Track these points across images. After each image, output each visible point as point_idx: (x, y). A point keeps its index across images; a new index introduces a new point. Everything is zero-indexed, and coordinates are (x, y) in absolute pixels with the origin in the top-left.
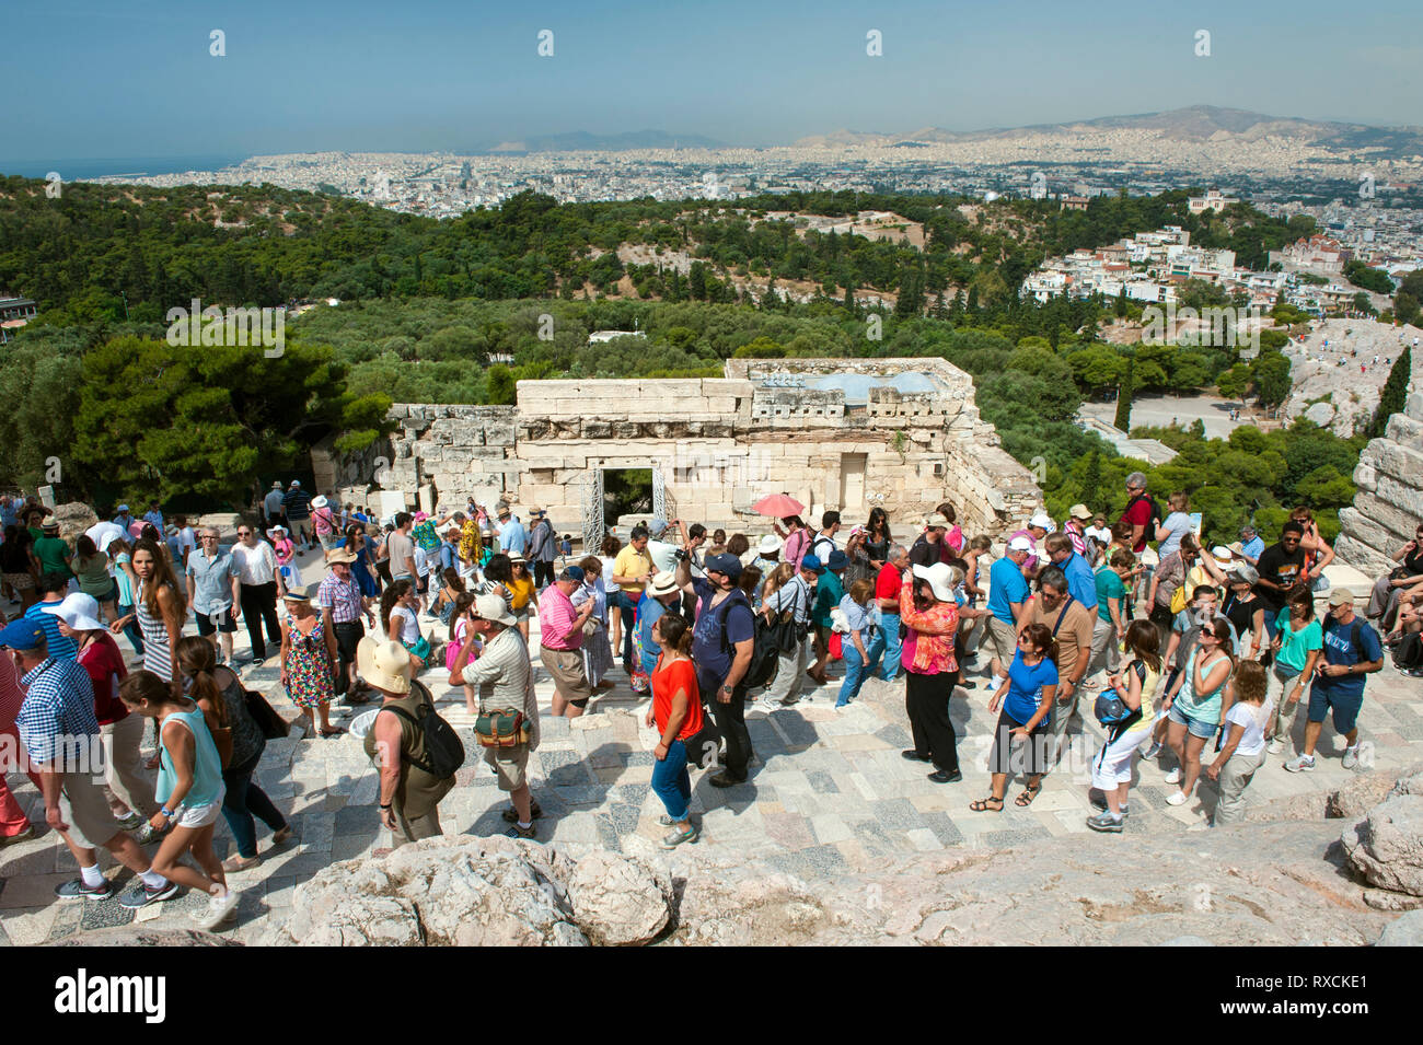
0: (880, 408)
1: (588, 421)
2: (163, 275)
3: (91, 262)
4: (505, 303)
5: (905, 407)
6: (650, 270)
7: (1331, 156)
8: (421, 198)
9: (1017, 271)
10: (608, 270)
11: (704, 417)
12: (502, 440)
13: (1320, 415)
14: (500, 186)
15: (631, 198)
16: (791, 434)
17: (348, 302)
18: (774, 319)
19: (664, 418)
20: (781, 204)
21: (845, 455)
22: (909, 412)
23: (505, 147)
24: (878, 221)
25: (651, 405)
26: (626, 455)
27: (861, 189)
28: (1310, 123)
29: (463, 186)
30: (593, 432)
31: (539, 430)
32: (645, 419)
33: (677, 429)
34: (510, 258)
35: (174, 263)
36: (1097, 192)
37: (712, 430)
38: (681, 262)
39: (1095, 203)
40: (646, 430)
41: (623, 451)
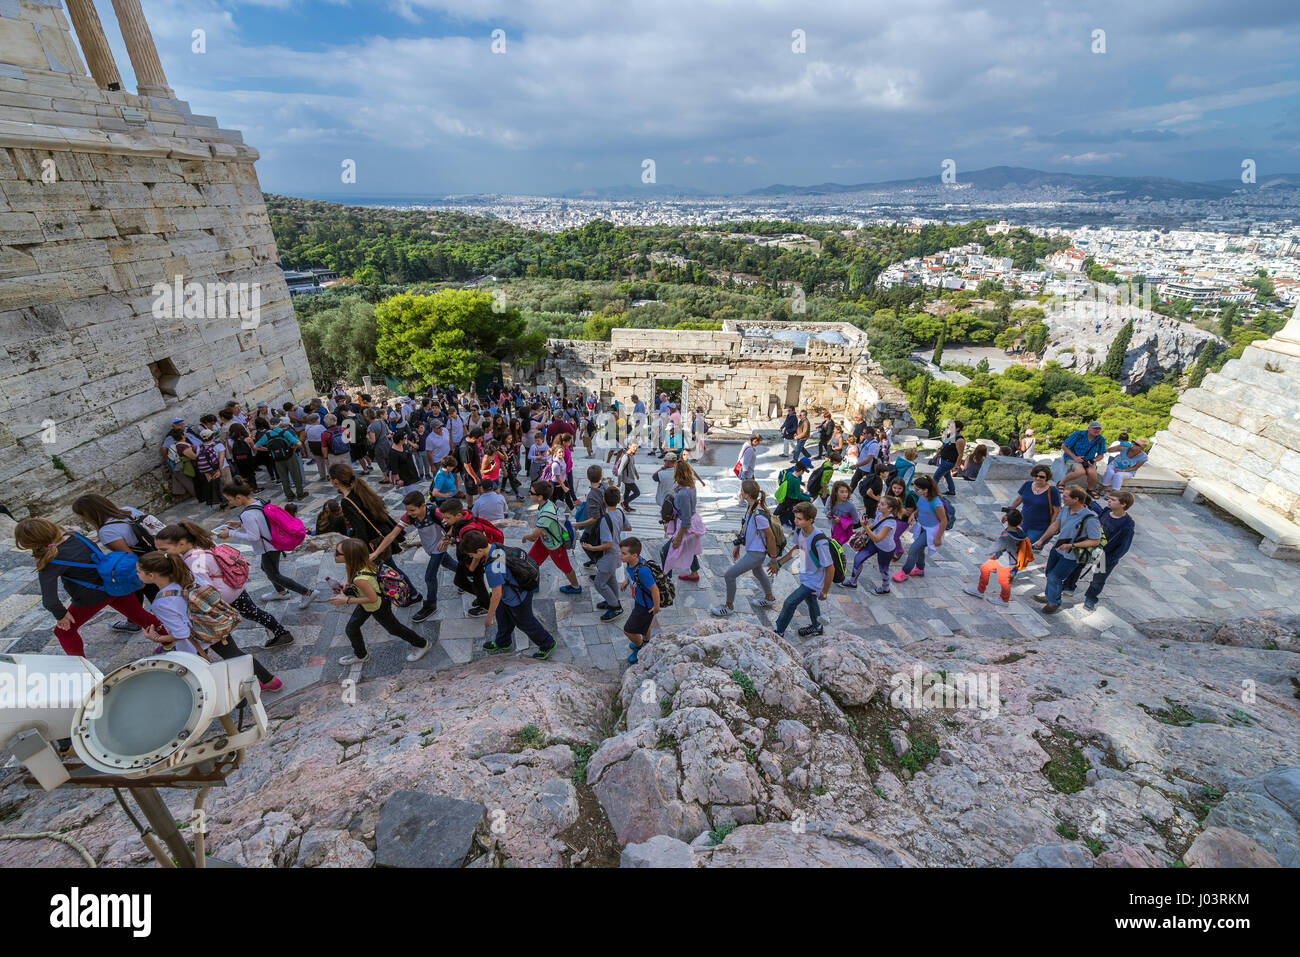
0: (814, 351)
1: (649, 352)
2: (405, 259)
3: (366, 251)
4: (586, 282)
5: (829, 351)
6: (665, 266)
7: (1085, 197)
8: (540, 222)
9: (875, 270)
10: (641, 265)
11: (713, 353)
12: (602, 361)
13: (1065, 360)
14: (582, 216)
15: (653, 224)
16: (760, 364)
17: (502, 279)
18: (735, 295)
19: (691, 352)
20: (739, 229)
21: (790, 377)
22: (830, 354)
23: (584, 194)
24: (794, 240)
25: (684, 345)
26: (669, 371)
27: (783, 220)
28: (1074, 176)
29: (562, 216)
30: (652, 358)
31: (624, 356)
32: (680, 352)
33: (697, 359)
34: (588, 257)
35: (410, 254)
36: (927, 222)
37: (717, 360)
38: (680, 262)
39: (925, 229)
40: (680, 359)
41: (667, 369)
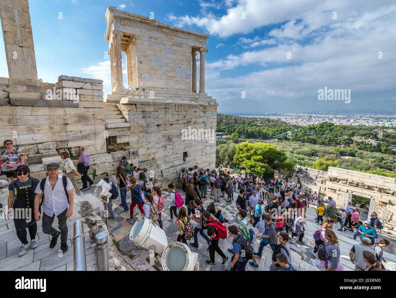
1: (350, 180)
2: (247, 131)
3: (237, 128)
4: (317, 145)
6: (362, 143)
8: (298, 122)
10: (348, 141)
12: (322, 179)
14: (318, 120)
15: (357, 125)
17: (279, 140)
19: (378, 186)
23: (320, 112)
25: (374, 182)
26: (365, 194)
29: (309, 120)
30: (351, 184)
31: (334, 180)
32: (370, 185)
33: (382, 191)
34: (319, 136)
35: (249, 130)
38: (373, 142)
40: (369, 188)
41: (361, 191)
